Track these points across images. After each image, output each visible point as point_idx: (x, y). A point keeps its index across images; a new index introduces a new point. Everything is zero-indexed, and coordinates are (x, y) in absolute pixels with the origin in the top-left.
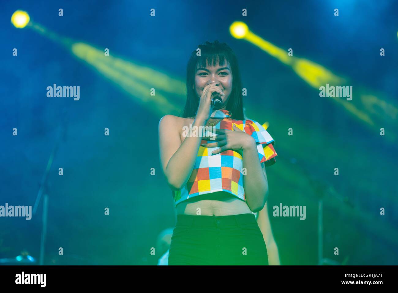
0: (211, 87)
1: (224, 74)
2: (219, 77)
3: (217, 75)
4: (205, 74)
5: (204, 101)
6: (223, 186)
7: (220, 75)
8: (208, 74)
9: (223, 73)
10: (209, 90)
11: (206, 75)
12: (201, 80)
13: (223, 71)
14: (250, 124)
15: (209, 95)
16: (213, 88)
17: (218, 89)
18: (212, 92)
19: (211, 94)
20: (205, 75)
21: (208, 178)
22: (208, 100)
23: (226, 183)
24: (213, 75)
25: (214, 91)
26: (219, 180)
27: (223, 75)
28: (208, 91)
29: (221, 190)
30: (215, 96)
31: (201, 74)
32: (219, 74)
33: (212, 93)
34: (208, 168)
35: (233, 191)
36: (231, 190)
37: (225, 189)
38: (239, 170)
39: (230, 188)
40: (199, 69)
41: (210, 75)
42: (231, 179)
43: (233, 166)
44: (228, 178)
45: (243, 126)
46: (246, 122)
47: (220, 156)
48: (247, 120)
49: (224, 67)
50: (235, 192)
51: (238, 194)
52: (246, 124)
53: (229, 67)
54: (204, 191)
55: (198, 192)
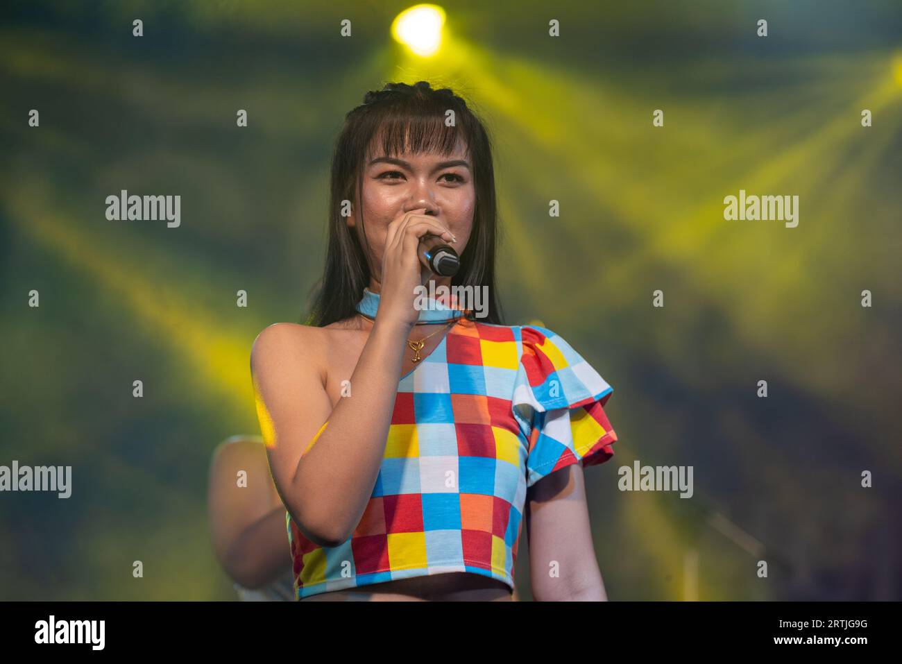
0: (414, 221)
1: (454, 179)
2: (439, 188)
3: (433, 182)
4: (395, 175)
5: (399, 265)
6: (465, 556)
7: (443, 181)
8: (404, 177)
9: (450, 177)
10: (410, 230)
11: (400, 180)
12: (385, 196)
13: (451, 170)
14: (538, 345)
15: (412, 244)
16: (419, 223)
17: (435, 225)
18: (419, 236)
19: (417, 241)
20: (397, 178)
21: (418, 527)
22: (411, 260)
23: (476, 545)
24: (422, 181)
25: (425, 231)
26: (454, 538)
27: (450, 183)
28: (407, 233)
29: (461, 568)
30: (431, 244)
31: (382, 176)
32: (439, 179)
33: (420, 239)
34: (420, 494)
35: (495, 569)
36: (491, 567)
37: (473, 566)
38: (509, 501)
39: (489, 560)
40: (379, 160)
41: (411, 180)
42: (491, 532)
43: (495, 491)
44: (482, 530)
45: (516, 349)
46: (523, 334)
47: (458, 457)
48: (523, 330)
49: (453, 160)
50: (500, 571)
51: (507, 574)
52: (524, 342)
53: (467, 161)
54: (406, 568)
55: (389, 571)
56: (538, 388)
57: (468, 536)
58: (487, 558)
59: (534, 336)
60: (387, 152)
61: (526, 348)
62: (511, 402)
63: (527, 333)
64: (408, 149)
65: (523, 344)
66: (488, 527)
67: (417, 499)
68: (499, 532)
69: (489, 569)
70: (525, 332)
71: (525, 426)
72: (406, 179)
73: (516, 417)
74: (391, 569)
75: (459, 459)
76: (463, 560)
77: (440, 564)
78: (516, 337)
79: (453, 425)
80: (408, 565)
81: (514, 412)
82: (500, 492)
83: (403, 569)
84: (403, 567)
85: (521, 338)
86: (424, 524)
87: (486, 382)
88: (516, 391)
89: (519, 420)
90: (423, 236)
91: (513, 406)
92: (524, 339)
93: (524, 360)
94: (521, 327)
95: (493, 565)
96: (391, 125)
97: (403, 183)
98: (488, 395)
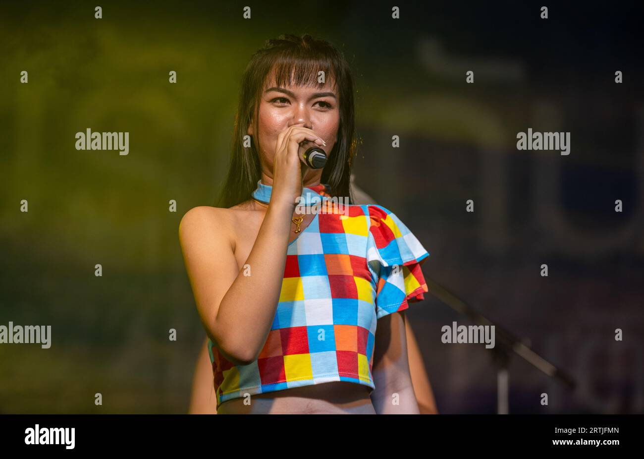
0: (296, 131)
1: (325, 105)
2: (314, 111)
3: (309, 106)
4: (283, 100)
5: (285, 163)
6: (340, 370)
7: (317, 106)
8: (289, 102)
9: (322, 104)
10: (292, 137)
11: (286, 104)
12: (275, 115)
13: (322, 99)
15: (294, 147)
16: (299, 133)
17: (310, 134)
18: (299, 142)
19: (298, 145)
20: (285, 102)
21: (305, 350)
22: (294, 160)
23: (346, 361)
24: (302, 106)
25: (303, 139)
26: (331, 357)
27: (323, 109)
28: (290, 140)
29: (337, 378)
30: (307, 147)
31: (274, 100)
32: (314, 105)
33: (300, 144)
34: (306, 327)
35: (361, 377)
36: (358, 376)
37: (345, 376)
38: (367, 329)
39: (357, 372)
40: (273, 89)
41: (294, 104)
42: (356, 351)
43: (358, 322)
44: (349, 350)
45: (366, 221)
46: (370, 210)
47: (331, 299)
48: (369, 207)
49: (325, 92)
50: (365, 379)
51: (370, 380)
52: (372, 217)
53: (334, 93)
54: (298, 379)
55: (286, 382)
56: (383, 249)
57: (342, 356)
58: (356, 369)
59: (379, 212)
60: (279, 84)
61: (373, 221)
62: (366, 259)
63: (373, 210)
64: (293, 83)
65: (371, 218)
66: (355, 349)
67: (303, 330)
68: (361, 350)
69: (357, 377)
70: (371, 209)
71: (375, 276)
72: (290, 104)
73: (370, 270)
74: (287, 380)
75: (333, 301)
76: (338, 373)
77: (321, 377)
78: (365, 212)
79: (327, 277)
80: (299, 378)
81: (368, 266)
82: (361, 323)
83: (296, 380)
84: (295, 379)
85: (368, 214)
86: (310, 348)
87: (348, 245)
88: (368, 251)
89: (372, 272)
90: (302, 142)
91: (367, 262)
92: (371, 215)
93: (372, 229)
94: (367, 206)
95: (360, 375)
96: (282, 65)
97: (288, 106)
98: (351, 253)
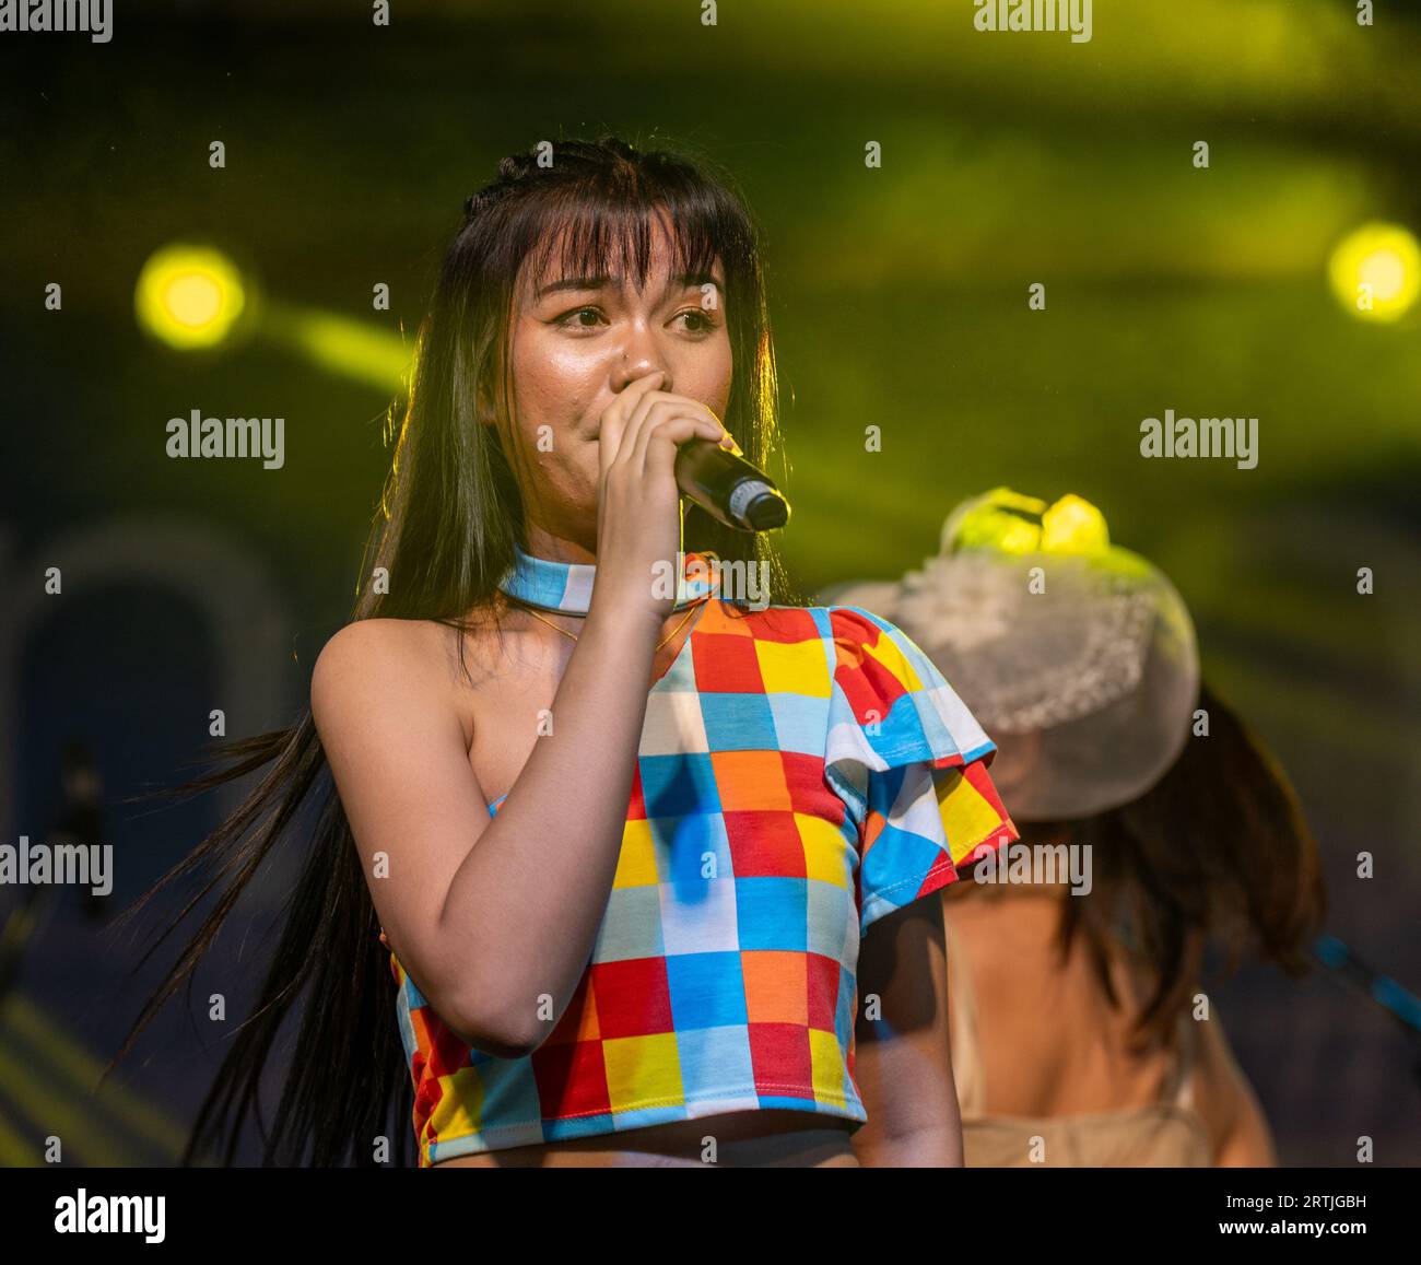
2: (671, 341)
3: (658, 326)
4: (589, 315)
6: (758, 1077)
7: (679, 328)
8: (605, 320)
10: (662, 430)
11: (598, 328)
14: (866, 646)
15: (665, 456)
19: (674, 450)
20: (593, 321)
21: (662, 1023)
23: (778, 1053)
26: (736, 1042)
27: (693, 333)
28: (653, 436)
29: (752, 1102)
31: (563, 318)
32: (669, 323)
34: (664, 958)
35: (820, 1094)
36: (812, 1092)
37: (776, 1094)
38: (834, 958)
39: (807, 1078)
41: (619, 324)
42: (806, 1024)
43: (809, 940)
44: (785, 1021)
45: (824, 652)
46: (833, 623)
47: (733, 881)
48: (832, 613)
50: (832, 1099)
51: (848, 1100)
52: (840, 640)
54: (645, 1107)
55: (610, 1112)
57: (762, 1036)
58: (805, 1075)
59: (857, 626)
61: (843, 652)
62: (822, 759)
63: (844, 620)
65: (836, 643)
66: (798, 1014)
67: (657, 967)
68: (819, 1019)
69: (810, 1095)
70: (838, 619)
71: (856, 805)
72: (609, 324)
73: (837, 788)
74: (613, 1109)
75: (737, 884)
76: (752, 1085)
77: (709, 1096)
78: (820, 629)
80: (645, 1102)
81: (830, 779)
82: (817, 943)
83: (639, 1109)
84: (635, 1104)
85: (830, 632)
86: (675, 1017)
87: (776, 723)
88: (831, 737)
89: (844, 794)
91: (827, 765)
92: (837, 635)
93: (842, 675)
94: (828, 609)
95: (816, 1088)
98: (784, 747)
